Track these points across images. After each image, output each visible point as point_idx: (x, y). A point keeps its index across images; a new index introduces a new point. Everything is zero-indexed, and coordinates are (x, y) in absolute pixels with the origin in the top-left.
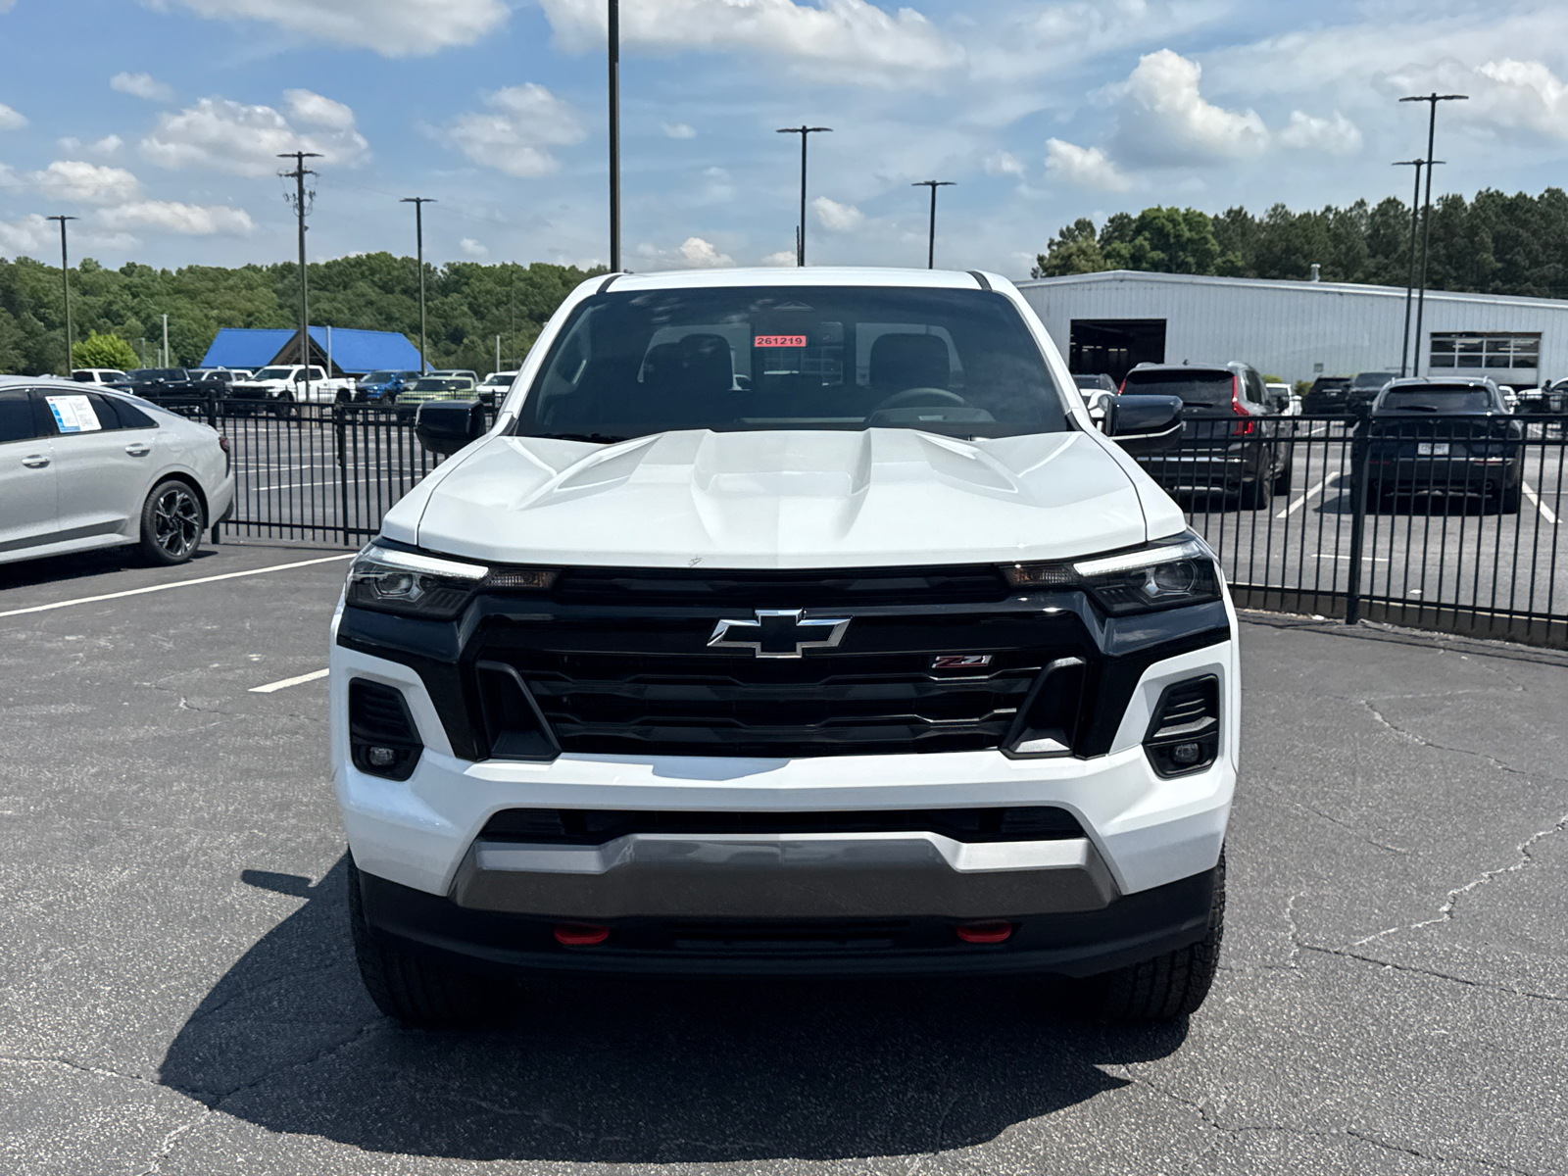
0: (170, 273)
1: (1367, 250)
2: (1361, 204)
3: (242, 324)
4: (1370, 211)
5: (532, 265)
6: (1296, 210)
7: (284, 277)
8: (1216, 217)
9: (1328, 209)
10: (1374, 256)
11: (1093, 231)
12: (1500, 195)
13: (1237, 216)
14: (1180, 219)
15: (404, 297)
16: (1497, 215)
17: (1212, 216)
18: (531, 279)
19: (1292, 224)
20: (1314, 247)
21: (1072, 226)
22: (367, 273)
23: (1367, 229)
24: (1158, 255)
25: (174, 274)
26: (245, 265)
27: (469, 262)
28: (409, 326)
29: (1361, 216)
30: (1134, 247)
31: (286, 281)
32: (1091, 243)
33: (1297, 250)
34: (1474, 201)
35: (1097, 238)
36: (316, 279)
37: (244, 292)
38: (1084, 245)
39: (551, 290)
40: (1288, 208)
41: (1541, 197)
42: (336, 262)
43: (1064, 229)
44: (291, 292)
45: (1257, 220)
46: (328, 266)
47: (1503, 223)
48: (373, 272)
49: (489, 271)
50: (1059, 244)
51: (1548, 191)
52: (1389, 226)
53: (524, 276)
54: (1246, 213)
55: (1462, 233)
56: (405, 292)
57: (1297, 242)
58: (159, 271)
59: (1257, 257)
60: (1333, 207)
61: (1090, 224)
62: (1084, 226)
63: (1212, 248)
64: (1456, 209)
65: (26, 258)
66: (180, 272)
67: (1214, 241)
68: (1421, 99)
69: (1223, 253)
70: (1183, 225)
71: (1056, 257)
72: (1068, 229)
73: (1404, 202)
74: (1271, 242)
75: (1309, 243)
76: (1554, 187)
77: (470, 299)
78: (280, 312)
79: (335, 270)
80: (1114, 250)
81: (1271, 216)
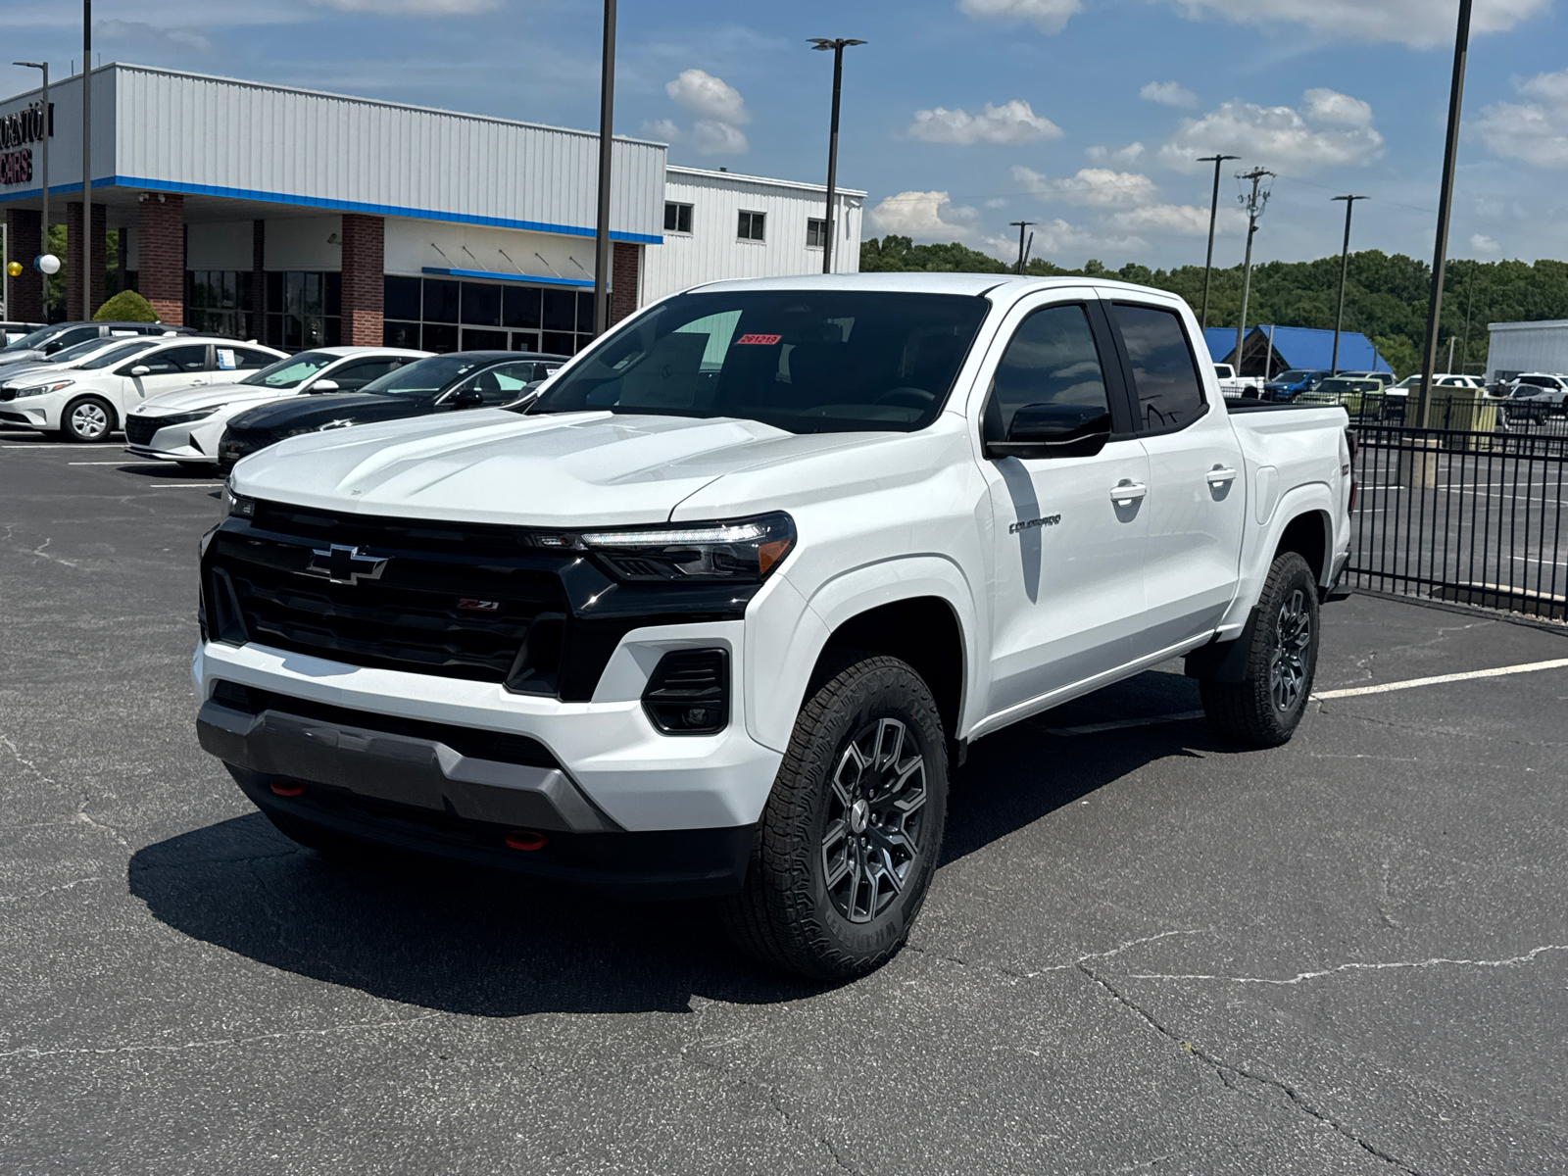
0: (1165, 273)
3: (1221, 324)
5: (1537, 263)
7: (1270, 276)
15: (1389, 297)
18: (1533, 277)
22: (1354, 272)
25: (1168, 274)
26: (1237, 265)
27: (1465, 259)
28: (1391, 326)
31: (1271, 281)
36: (1300, 278)
37: (1228, 292)
39: (1555, 290)
42: (1324, 261)
44: (1274, 292)
46: (1316, 265)
48: (1360, 270)
49: (1487, 269)
53: (1525, 274)
56: (1391, 291)
58: (1153, 272)
65: (1040, 260)
66: (1174, 273)
77: (1461, 298)
78: (1260, 311)
79: (1321, 270)
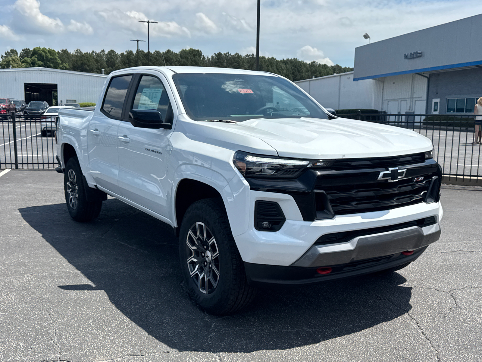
1: (106, 65)
2: (103, 51)
4: (106, 53)
6: (84, 52)
8: (58, 52)
9: (93, 52)
10: (108, 67)
11: (17, 53)
12: (143, 51)
13: (65, 52)
14: (47, 51)
16: (143, 58)
17: (57, 51)
19: (83, 56)
20: (90, 63)
21: (9, 51)
23: (106, 59)
24: (40, 63)
29: (104, 55)
30: (32, 60)
32: (16, 57)
33: (85, 64)
34: (136, 53)
35: (19, 56)
38: (14, 58)
40: (81, 51)
41: (154, 53)
43: (7, 52)
45: (72, 54)
47: (144, 60)
50: (5, 57)
51: (156, 51)
52: (112, 58)
54: (68, 51)
55: (133, 62)
57: (85, 61)
59: (73, 65)
60: (95, 51)
61: (16, 51)
62: (13, 52)
63: (58, 61)
64: (131, 54)
67: (59, 60)
68: (145, 22)
69: (62, 64)
70: (48, 54)
71: (5, 61)
72: (8, 52)
73: (116, 51)
74: (77, 61)
75: (89, 62)
76: (157, 50)
80: (25, 60)
81: (76, 53)
